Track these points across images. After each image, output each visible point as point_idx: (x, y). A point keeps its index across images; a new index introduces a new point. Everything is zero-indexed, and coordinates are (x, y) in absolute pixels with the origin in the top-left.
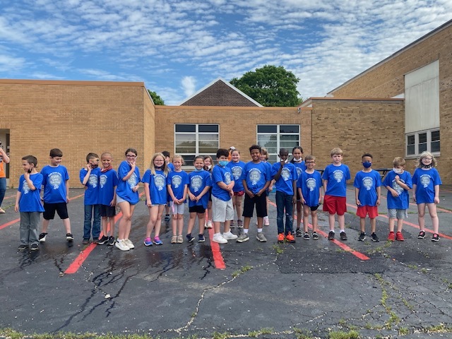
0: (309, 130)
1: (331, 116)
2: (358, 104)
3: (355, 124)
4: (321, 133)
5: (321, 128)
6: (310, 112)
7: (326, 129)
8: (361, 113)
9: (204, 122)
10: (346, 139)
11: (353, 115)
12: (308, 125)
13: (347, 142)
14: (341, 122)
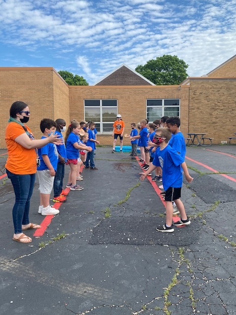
0: (187, 103)
1: (204, 92)
2: (226, 82)
3: (222, 98)
4: (196, 105)
5: (196, 101)
6: (188, 89)
7: (200, 102)
8: (228, 89)
9: (106, 98)
10: (216, 110)
11: (222, 91)
12: (187, 99)
13: (216, 112)
14: (212, 97)
